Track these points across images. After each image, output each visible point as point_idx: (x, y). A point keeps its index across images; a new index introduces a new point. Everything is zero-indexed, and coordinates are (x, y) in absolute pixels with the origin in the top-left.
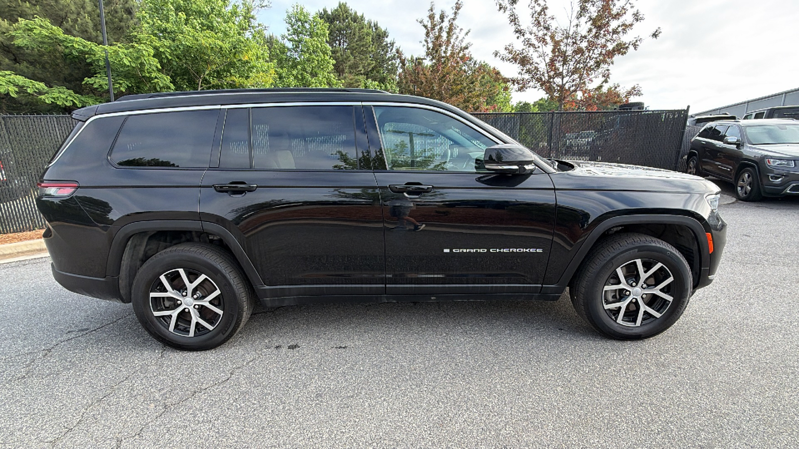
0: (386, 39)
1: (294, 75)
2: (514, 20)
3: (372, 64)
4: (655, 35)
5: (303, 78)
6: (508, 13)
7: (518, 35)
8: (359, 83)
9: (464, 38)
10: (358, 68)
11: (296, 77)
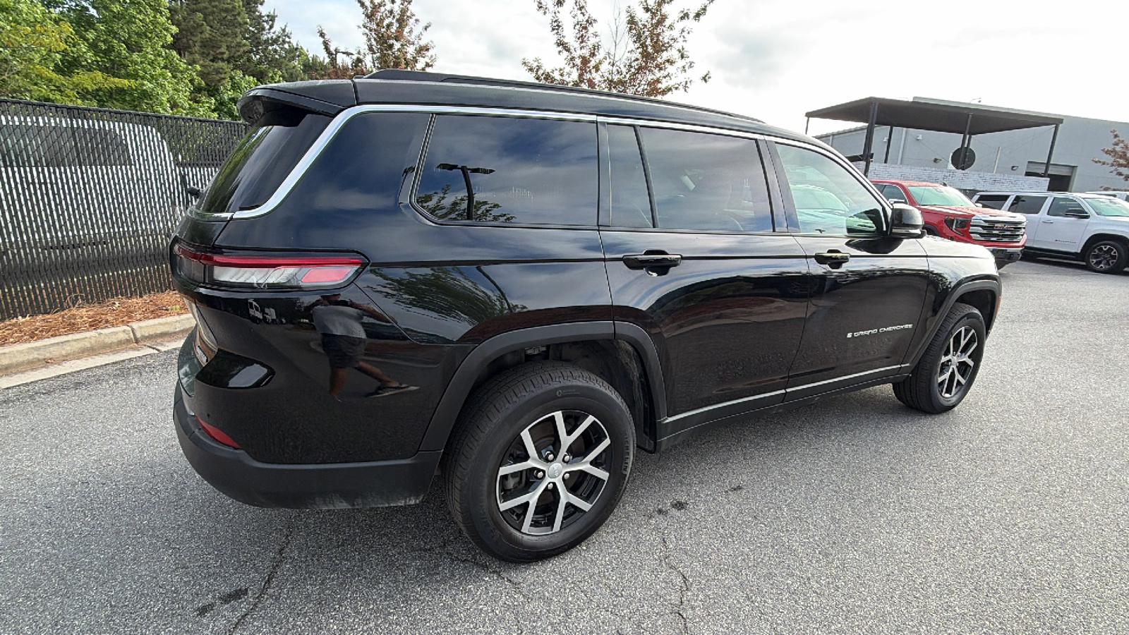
0: (260, 8)
1: (88, 40)
2: (557, 26)
3: (245, 45)
4: (704, 79)
5: (110, 49)
6: (549, 17)
7: (560, 48)
8: (223, 76)
9: (421, 33)
10: (220, 48)
11: (93, 46)
